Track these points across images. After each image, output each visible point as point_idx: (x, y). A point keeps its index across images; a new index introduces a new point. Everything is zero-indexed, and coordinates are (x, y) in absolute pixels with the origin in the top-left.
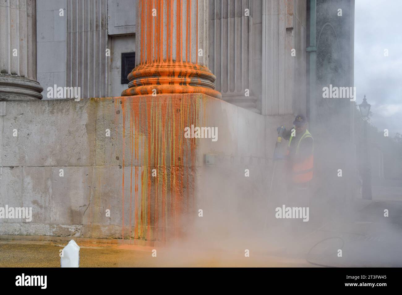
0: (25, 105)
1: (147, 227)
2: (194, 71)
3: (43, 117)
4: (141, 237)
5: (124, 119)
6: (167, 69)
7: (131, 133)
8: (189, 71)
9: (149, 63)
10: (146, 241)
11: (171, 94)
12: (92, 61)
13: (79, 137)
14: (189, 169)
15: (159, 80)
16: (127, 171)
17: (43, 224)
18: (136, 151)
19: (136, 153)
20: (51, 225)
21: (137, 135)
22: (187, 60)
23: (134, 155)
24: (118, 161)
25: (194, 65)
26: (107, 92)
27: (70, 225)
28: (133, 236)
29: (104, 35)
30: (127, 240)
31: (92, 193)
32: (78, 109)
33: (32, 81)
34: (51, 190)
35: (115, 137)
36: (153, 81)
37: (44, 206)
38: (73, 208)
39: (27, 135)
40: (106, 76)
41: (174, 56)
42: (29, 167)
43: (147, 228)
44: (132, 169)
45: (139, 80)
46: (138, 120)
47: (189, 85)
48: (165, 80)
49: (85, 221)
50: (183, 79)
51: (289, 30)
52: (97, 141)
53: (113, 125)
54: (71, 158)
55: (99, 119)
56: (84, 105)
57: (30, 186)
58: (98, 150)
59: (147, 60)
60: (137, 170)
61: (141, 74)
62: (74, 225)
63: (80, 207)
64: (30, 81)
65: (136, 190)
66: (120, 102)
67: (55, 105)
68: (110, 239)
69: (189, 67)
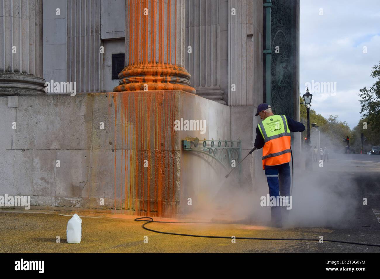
0: (34, 99)
1: (135, 199)
2: (174, 71)
3: (49, 109)
4: (130, 208)
5: (116, 112)
6: (151, 70)
7: (122, 123)
8: (170, 71)
9: (136, 64)
10: (135, 211)
11: (155, 91)
12: (88, 61)
13: (79, 125)
14: (170, 152)
15: (145, 79)
16: (119, 153)
17: (50, 197)
18: (126, 137)
19: (125, 139)
20: (56, 198)
21: (127, 125)
22: (167, 62)
23: (124, 140)
24: (111, 145)
25: (173, 66)
26: (100, 86)
27: (71, 198)
28: (124, 207)
29: (97, 39)
30: (119, 210)
31: (89, 172)
32: (77, 102)
33: (39, 78)
34: (56, 169)
35: (108, 126)
36: (140, 79)
37: (50, 182)
38: (74, 184)
39: (35, 123)
40: (100, 73)
41: (157, 59)
42: (38, 149)
43: (135, 201)
44: (122, 152)
45: (128, 78)
46: (128, 112)
47: (169, 83)
48: (150, 79)
49: (84, 194)
50: (164, 78)
51: (250, 36)
52: (94, 129)
53: (107, 115)
54: (72, 143)
55: (95, 111)
56: (82, 99)
57: (38, 166)
58: (94, 136)
59: (134, 62)
60: (127, 153)
61: (129, 73)
62: (75, 198)
63: (80, 183)
64: (38, 78)
65: (126, 169)
66: (112, 97)
67: (58, 99)
68: (105, 209)
69: (169, 67)
